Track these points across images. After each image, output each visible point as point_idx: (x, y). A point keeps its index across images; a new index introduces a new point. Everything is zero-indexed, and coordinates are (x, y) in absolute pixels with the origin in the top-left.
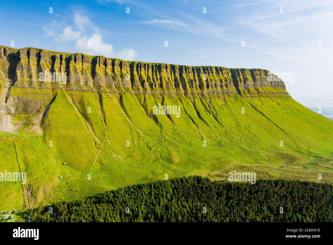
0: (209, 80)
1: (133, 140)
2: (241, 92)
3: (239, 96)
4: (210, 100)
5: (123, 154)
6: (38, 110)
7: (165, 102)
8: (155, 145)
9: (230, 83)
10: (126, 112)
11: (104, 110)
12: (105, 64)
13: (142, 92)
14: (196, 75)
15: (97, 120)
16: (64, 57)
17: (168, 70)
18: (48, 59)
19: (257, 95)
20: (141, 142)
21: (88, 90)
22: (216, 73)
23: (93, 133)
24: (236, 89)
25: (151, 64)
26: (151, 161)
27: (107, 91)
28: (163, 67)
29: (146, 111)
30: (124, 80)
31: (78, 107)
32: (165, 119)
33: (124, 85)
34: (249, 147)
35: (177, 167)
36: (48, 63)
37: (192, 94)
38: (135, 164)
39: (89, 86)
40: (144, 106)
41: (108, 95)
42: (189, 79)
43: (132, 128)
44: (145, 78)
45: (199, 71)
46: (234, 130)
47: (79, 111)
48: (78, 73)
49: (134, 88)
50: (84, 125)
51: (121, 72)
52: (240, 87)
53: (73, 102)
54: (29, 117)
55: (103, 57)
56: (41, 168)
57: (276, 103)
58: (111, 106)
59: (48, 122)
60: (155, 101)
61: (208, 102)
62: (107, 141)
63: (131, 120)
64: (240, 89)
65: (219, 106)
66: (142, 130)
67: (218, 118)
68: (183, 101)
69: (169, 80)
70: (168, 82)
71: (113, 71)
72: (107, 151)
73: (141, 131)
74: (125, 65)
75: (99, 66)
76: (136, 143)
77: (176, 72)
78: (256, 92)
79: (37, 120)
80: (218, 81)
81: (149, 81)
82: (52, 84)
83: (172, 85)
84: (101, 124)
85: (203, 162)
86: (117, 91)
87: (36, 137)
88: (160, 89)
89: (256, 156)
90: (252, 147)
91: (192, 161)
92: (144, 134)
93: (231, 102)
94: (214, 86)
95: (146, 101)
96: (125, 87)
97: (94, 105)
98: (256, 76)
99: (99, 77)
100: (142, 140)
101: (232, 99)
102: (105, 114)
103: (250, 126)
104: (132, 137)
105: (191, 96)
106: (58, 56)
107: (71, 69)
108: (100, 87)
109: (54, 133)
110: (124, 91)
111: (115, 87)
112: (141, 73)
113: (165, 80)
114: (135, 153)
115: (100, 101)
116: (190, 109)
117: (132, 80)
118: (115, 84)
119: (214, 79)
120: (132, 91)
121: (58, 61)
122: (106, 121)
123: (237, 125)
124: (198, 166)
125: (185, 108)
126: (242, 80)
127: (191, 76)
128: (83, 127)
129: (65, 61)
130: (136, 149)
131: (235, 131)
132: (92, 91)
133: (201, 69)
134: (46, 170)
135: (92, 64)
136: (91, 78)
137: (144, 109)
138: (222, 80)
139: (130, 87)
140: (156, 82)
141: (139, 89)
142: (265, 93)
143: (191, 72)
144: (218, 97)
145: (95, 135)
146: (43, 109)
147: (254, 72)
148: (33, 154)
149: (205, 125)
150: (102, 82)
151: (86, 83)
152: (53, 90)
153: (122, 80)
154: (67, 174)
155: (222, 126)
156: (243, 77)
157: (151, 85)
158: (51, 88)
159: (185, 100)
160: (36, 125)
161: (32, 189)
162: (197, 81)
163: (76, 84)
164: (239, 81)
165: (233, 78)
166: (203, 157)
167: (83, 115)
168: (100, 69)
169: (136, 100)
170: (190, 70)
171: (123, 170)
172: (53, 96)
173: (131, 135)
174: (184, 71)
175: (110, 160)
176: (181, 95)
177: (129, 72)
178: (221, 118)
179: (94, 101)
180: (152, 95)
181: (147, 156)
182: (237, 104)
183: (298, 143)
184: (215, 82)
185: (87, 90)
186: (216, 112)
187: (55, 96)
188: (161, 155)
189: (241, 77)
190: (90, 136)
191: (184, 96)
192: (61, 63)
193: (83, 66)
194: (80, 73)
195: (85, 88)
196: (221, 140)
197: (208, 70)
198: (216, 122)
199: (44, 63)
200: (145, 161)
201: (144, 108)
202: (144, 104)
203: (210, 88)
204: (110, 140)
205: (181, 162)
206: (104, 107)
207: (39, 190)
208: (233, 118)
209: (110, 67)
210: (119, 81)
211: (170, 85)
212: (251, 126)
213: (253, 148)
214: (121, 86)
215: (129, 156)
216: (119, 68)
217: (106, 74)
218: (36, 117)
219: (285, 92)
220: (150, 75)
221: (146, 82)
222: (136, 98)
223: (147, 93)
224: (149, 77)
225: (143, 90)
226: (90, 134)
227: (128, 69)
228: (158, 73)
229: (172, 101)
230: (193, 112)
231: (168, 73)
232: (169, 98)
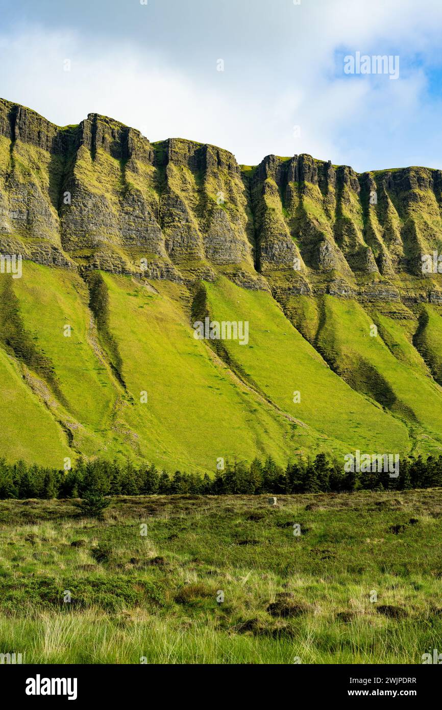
7: (435, 335)
10: (222, 354)
11: (113, 332)
12: (123, 153)
13: (310, 286)
15: (80, 365)
23: (55, 404)
27: (130, 267)
29: (331, 363)
30: (216, 227)
33: (215, 251)
39: (38, 240)
40: (320, 344)
41: (132, 285)
43: (256, 408)
44: (326, 226)
49: (265, 266)
50: (15, 377)
51: (201, 192)
55: (112, 120)
58: (148, 322)
60: (377, 325)
62: (126, 432)
63: (250, 381)
66: (310, 420)
73: (303, 419)
75: (94, 157)
76: (276, 453)
81: (346, 239)
84: (95, 379)
86: (177, 272)
88: (403, 279)
92: (321, 431)
95: (328, 321)
96: (222, 257)
97: (61, 313)
99: (90, 205)
100: (309, 447)
102: (119, 348)
104: (258, 435)
108: (95, 247)
110: (213, 273)
111: (171, 255)
112: (305, 203)
113: (431, 236)
115: (91, 306)
117: (258, 231)
118: (167, 243)
120: (255, 278)
122: (125, 370)
128: (9, 382)
132: (55, 261)
135: (54, 151)
136: (52, 210)
137: (322, 353)
139: (245, 261)
140: (384, 246)
145: (69, 410)
150: (103, 230)
151: (27, 226)
153: (205, 228)
157: (357, 261)
167: (9, 344)
168: (94, 172)
169: (275, 316)
173: (253, 428)
177: (242, 200)
179: (61, 297)
180: (362, 302)
185: (30, 256)
193: (15, 154)
195: (22, 246)
201: (319, 349)
202: (318, 332)
204: (141, 432)
206: (115, 323)
209: (144, 167)
210: (189, 228)
214: (202, 254)
216: (190, 177)
217: (125, 193)
220: (346, 213)
221: (330, 242)
222: (278, 309)
223: (334, 288)
224: (348, 222)
225: (316, 278)
226: (42, 405)
227: (239, 184)
228: (392, 208)
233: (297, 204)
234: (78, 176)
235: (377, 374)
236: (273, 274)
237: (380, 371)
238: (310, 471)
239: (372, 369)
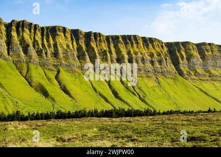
0: (132, 52)
2: (183, 73)
3: (180, 78)
7: (62, 76)
9: (166, 60)
13: (25, 60)
14: (112, 45)
17: (66, 35)
19: (208, 78)
22: (143, 44)
24: (175, 69)
28: (59, 30)
29: (30, 84)
32: (60, 94)
42: (101, 50)
43: (5, 97)
44: (30, 42)
45: (117, 40)
49: (11, 53)
52: (181, 65)
60: (45, 73)
64: (182, 68)
65: (148, 87)
66: (22, 100)
67: (146, 99)
69: (69, 48)
70: (67, 50)
73: (20, 100)
77: (80, 39)
78: (206, 74)
80: (146, 55)
81: (36, 46)
83: (74, 54)
88: (53, 59)
93: (169, 84)
94: (140, 61)
95: (30, 71)
98: (206, 53)
101: (170, 81)
112: (24, 35)
113: (62, 47)
116: (103, 87)
117: (9, 43)
119: (140, 51)
126: (185, 57)
127: (103, 45)
133: (121, 38)
137: (27, 81)
138: (153, 54)
139: (4, 52)
140: (48, 49)
141: (19, 55)
143: (104, 41)
144: (148, 77)
147: (203, 47)
156: (186, 53)
157: (39, 53)
162: (114, 52)
164: (179, 57)
165: (170, 54)
170: (102, 38)
174: (92, 37)
177: (4, 33)
178: (152, 100)
180: (40, 65)
182: (177, 86)
184: (141, 56)
186: (144, 93)
189: (184, 53)
197: (130, 40)
201: (26, 79)
202: (26, 75)
203: (135, 63)
208: (171, 102)
211: (69, 55)
220: (37, 38)
221: (31, 47)
222: (14, 67)
223: (32, 61)
224: (37, 41)
225: (26, 58)
227: (4, 28)
228: (51, 38)
229: (73, 75)
230: (107, 91)
231: (67, 38)
232: (68, 71)
233: (22, 35)
235: (44, 87)
236: (13, 56)
238: (14, 115)
239: (42, 86)
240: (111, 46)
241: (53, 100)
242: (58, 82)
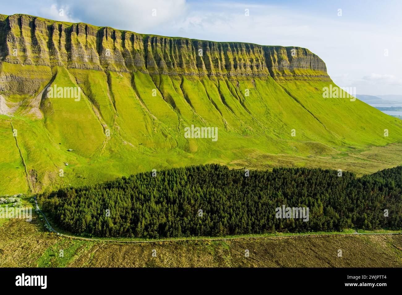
0: (237, 59)
1: (146, 126)
2: (274, 75)
3: (271, 78)
4: (238, 83)
5: (135, 142)
6: (36, 90)
7: (185, 85)
8: (171, 133)
9: (262, 64)
10: (138, 95)
11: (113, 91)
12: (114, 37)
13: (158, 72)
15: (106, 104)
16: (64, 27)
17: (189, 46)
18: (45, 30)
19: (293, 78)
20: (155, 129)
21: (94, 69)
22: (246, 51)
23: (100, 118)
24: (268, 71)
25: (169, 39)
26: (166, 149)
27: (117, 70)
28: (183, 42)
29: (162, 95)
30: (136, 57)
31: (82, 89)
32: (183, 104)
33: (137, 64)
34: (277, 136)
35: (195, 156)
36: (45, 34)
37: (217, 75)
38: (148, 152)
39: (94, 64)
41: (117, 74)
42: (214, 58)
43: (146, 113)
44: (161, 55)
45: (226, 48)
46: (262, 118)
47: (84, 92)
48: (81, 48)
49: (148, 66)
50: (91, 109)
51: (133, 47)
52: (273, 68)
53: (77, 82)
54: (26, 99)
55: (111, 28)
56: (44, 154)
57: (313, 88)
58: (121, 87)
59: (49, 104)
60: (173, 83)
61: (235, 86)
62: (117, 127)
63: (144, 104)
64: (273, 70)
67: (245, 104)
68: (206, 83)
69: (190, 58)
70: (189, 61)
71: (123, 45)
72: (117, 138)
73: (156, 116)
74: (137, 39)
75: (107, 39)
76: (150, 130)
77: (199, 49)
78: (292, 74)
79: (36, 101)
80: (248, 61)
81: (166, 58)
82: (50, 60)
83: (194, 64)
84: (109, 108)
85: (223, 151)
86: (128, 70)
87: (36, 121)
88: (179, 69)
89: (283, 146)
90: (281, 136)
91: (211, 149)
92: (160, 120)
93: (262, 85)
94: (242, 67)
95: (162, 82)
96: (138, 65)
97: (101, 86)
98: (293, 56)
99: (106, 53)
100: (157, 127)
101: (264, 83)
102: (115, 97)
103: (281, 113)
104: (146, 123)
105: (216, 78)
106: (57, 26)
107: (73, 42)
108: (108, 64)
109: (56, 117)
110: (136, 70)
111: (126, 65)
112: (157, 49)
113: (185, 58)
114: (149, 140)
115: (108, 82)
116: (214, 93)
117: (146, 57)
118: (125, 62)
119: (243, 58)
120: (145, 71)
121: (56, 32)
122: (116, 104)
123: (267, 112)
124: (218, 155)
125: (207, 91)
126: (277, 60)
127: (216, 54)
128: (89, 111)
129: (65, 31)
130: (150, 136)
131: (264, 118)
132: (99, 69)
133: (229, 45)
134: (50, 156)
135: (97, 37)
136: (97, 54)
137: (160, 92)
138: (253, 59)
139: (143, 66)
140: (175, 60)
141: (153, 68)
142: (302, 76)
143: (217, 49)
144: (248, 79)
145: (104, 120)
146: (42, 90)
147: (291, 50)
148: (34, 139)
149: (230, 112)
150: (110, 59)
151: (91, 60)
152: (52, 67)
153: (134, 58)
154: (73, 160)
155: (250, 113)
156: (278, 57)
157: (168, 64)
158: (50, 64)
159: (208, 82)
160: (34, 107)
161: (37, 175)
162: (223, 60)
163: (80, 61)
164: (272, 61)
165: (266, 57)
166: (224, 146)
167: (89, 97)
168: (107, 44)
169: (150, 82)
170: (215, 47)
171: (135, 158)
172: (53, 74)
173: (145, 121)
174: (208, 47)
175: (120, 147)
176: (204, 76)
177: (143, 48)
178: (249, 104)
179: (101, 81)
180: (169, 76)
181: (162, 144)
182: (268, 88)
183: (332, 132)
184: (244, 62)
185: (92, 68)
186: (244, 97)
187: (56, 75)
188: (177, 143)
189: (276, 57)
190: (97, 122)
191: (208, 77)
192: (60, 35)
193: (87, 39)
194: (84, 48)
195: (90, 66)
196: (246, 129)
197: (236, 47)
198: (243, 108)
199: (40, 34)
200: (159, 149)
201: (160, 90)
202: (159, 86)
203: (238, 68)
204: (120, 126)
205: (200, 151)
206: (113, 88)
207: (44, 176)
208: (263, 104)
209: (119, 41)
210: (130, 58)
211: (190, 65)
212: (283, 114)
213: (282, 138)
214: (133, 65)
215: (142, 144)
216: (130, 43)
217: (115, 49)
218: (34, 98)
219: (326, 75)
220: (167, 51)
221: (163, 60)
222: (151, 79)
223: (163, 73)
224: (167, 54)
225: (159, 70)
226: (97, 119)
227: (142, 44)
228: (177, 49)
229: (193, 83)
230: (217, 97)
231: (189, 49)
232: (189, 79)
233: (155, 49)
234: (103, 45)
236: (150, 69)
237: (173, 97)
239: (171, 97)
240: (222, 54)
241: (179, 112)
242: (182, 91)
